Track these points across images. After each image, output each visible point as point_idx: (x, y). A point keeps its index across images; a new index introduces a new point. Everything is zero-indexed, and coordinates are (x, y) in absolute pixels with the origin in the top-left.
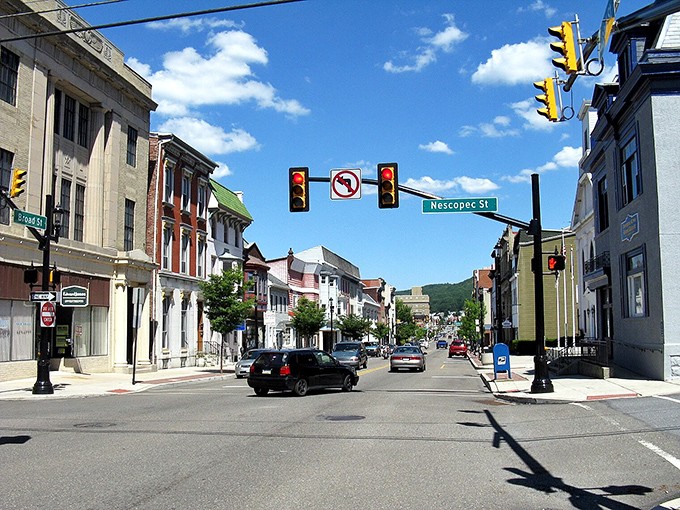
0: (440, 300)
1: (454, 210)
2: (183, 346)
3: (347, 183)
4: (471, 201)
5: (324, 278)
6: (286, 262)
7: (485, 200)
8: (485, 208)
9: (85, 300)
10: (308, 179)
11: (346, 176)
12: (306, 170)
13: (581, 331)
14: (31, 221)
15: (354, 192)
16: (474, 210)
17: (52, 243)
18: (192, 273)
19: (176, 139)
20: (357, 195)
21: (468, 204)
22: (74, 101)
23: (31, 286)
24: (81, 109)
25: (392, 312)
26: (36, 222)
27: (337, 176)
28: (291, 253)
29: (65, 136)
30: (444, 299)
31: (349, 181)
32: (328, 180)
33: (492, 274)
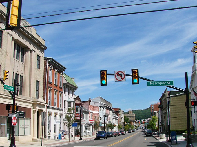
0: (138, 115)
1: (158, 85)
2: (55, 132)
3: (121, 76)
4: (164, 82)
5: (101, 108)
6: (88, 102)
7: (169, 81)
8: (169, 85)
9: (24, 116)
10: (107, 74)
11: (120, 73)
12: (106, 71)
13: (193, 126)
14: (9, 89)
15: (123, 79)
16: (165, 85)
17: (16, 96)
18: (58, 106)
19: (53, 60)
20: (124, 80)
21: (163, 83)
22: (20, 46)
23: (9, 111)
24: (22, 49)
25: (123, 120)
26: (11, 89)
27: (117, 73)
28: (90, 99)
29: (17, 59)
30: (140, 115)
31: (121, 75)
32: (114, 75)
33: (160, 106)
